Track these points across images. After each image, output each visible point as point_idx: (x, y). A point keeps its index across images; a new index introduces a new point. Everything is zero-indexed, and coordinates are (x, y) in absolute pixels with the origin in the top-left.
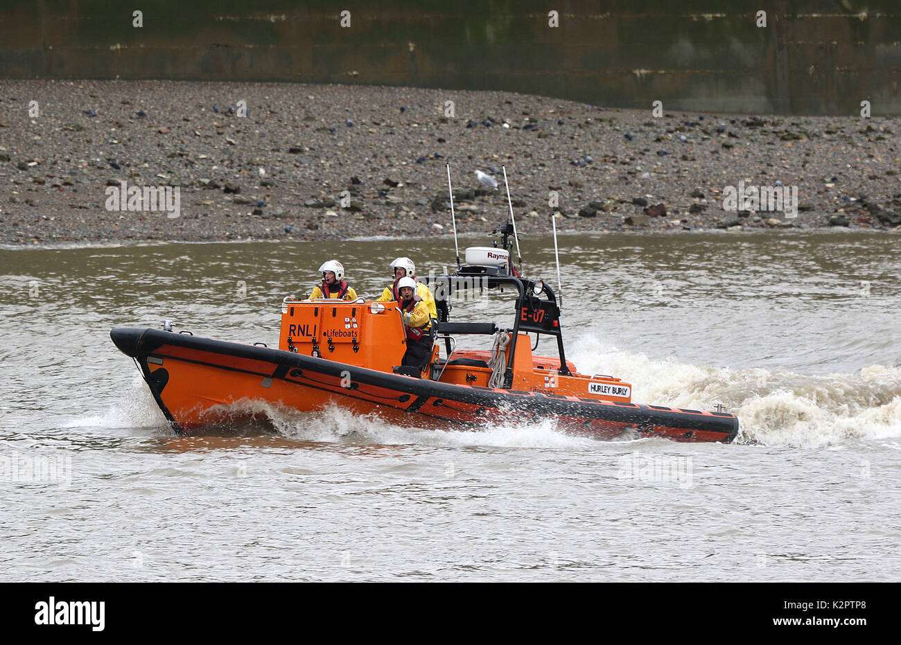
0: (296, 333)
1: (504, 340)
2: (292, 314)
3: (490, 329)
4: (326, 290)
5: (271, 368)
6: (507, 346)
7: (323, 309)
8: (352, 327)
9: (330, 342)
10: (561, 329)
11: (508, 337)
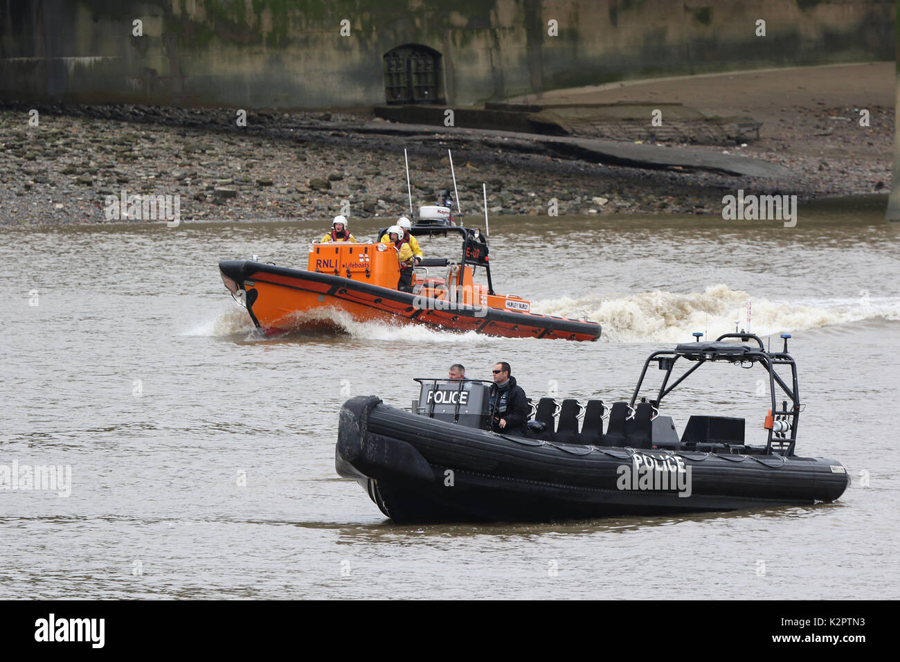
0: (322, 266)
1: (455, 268)
2: (318, 252)
3: (444, 263)
4: (334, 235)
5: (327, 288)
6: (457, 273)
7: (341, 248)
8: (365, 261)
9: (348, 272)
10: (490, 262)
11: (458, 267)
